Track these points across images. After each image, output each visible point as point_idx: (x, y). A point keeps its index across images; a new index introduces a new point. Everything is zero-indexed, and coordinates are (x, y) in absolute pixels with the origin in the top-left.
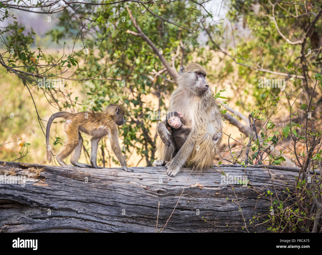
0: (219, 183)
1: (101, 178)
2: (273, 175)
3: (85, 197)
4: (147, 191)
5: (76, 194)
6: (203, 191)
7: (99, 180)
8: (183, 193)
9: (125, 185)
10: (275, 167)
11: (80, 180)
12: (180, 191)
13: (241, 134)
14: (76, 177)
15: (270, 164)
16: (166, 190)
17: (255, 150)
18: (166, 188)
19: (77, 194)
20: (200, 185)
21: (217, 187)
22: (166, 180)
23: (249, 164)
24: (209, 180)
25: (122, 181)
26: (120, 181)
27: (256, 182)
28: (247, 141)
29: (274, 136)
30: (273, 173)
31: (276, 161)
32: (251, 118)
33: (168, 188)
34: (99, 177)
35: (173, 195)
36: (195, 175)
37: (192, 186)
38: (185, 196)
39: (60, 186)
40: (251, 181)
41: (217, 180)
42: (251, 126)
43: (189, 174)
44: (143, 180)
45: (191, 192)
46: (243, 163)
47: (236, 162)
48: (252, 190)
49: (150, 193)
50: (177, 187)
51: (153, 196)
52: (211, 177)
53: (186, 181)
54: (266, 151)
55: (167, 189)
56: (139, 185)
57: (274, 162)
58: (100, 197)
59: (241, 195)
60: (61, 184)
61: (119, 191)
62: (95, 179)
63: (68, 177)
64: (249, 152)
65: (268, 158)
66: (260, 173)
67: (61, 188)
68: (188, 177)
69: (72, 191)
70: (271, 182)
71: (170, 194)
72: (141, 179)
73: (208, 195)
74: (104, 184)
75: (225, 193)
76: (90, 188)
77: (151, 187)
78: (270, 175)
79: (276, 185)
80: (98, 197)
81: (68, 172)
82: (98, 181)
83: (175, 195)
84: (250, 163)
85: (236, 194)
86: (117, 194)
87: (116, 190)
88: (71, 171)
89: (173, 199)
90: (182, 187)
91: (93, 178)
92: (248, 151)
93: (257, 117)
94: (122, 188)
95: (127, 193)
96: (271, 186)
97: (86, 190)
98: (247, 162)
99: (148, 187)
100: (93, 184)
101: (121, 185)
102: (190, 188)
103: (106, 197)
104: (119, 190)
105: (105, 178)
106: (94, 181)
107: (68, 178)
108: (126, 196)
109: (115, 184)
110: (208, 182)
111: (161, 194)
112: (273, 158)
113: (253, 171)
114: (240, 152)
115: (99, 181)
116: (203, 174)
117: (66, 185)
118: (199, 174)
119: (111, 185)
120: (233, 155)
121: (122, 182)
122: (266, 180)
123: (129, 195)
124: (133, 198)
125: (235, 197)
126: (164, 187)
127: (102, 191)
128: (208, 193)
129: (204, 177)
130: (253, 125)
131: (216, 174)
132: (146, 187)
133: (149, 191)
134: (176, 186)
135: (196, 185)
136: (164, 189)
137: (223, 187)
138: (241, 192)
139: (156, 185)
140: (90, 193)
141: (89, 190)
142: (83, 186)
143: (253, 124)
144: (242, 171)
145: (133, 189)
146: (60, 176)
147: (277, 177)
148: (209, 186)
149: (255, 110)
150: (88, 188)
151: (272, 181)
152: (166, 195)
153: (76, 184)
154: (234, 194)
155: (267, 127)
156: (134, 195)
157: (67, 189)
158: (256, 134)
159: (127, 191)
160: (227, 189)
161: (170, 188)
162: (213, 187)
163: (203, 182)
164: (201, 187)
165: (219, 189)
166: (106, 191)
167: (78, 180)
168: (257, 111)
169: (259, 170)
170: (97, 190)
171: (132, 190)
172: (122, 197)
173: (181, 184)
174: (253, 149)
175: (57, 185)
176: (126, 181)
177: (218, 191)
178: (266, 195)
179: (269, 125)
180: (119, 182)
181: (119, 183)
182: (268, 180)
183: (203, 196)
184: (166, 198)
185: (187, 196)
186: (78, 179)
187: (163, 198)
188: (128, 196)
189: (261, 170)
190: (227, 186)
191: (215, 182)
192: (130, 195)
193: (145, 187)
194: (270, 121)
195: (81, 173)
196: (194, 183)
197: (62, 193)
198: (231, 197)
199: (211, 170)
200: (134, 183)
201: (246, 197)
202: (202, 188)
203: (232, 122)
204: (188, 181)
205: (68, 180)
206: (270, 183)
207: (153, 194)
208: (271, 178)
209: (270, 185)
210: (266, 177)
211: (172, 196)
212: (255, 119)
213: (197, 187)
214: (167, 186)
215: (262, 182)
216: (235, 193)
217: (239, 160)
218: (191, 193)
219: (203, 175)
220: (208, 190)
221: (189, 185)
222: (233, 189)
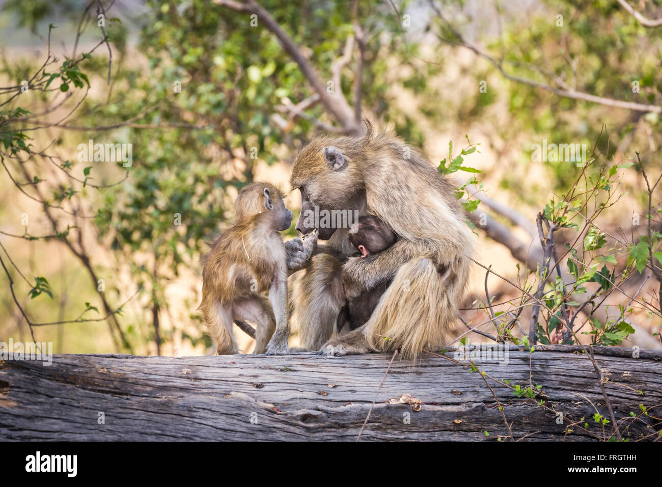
0: (461, 393)
1: (153, 383)
2: (602, 370)
3: (114, 434)
4: (276, 416)
5: (89, 427)
6: (422, 415)
7: (149, 389)
8: (369, 422)
9: (218, 401)
10: (608, 350)
11: (99, 391)
12: (360, 415)
13: (518, 266)
14: (88, 383)
15: (595, 343)
16: (324, 414)
17: (555, 307)
18: (325, 408)
19: (92, 427)
20: (414, 400)
21: (458, 404)
22: (325, 388)
23: (539, 344)
24: (435, 385)
25: (210, 391)
26: (205, 391)
27: (559, 389)
28: (533, 282)
29: (604, 269)
30: (604, 366)
31: (608, 335)
32: (544, 223)
33: (329, 409)
34: (150, 383)
35: (343, 426)
36: (399, 373)
37: (393, 402)
38: (373, 430)
39: (47, 407)
40: (546, 387)
41: (458, 385)
42: (542, 242)
43: (383, 370)
44: (263, 389)
45: (390, 418)
46: (525, 340)
47: (505, 339)
48: (550, 412)
49: (282, 422)
50: (353, 405)
51: (292, 429)
52: (442, 378)
53: (377, 389)
54: (582, 309)
55: (326, 412)
56: (253, 400)
57: (604, 338)
58: (151, 434)
59: (520, 424)
60: (51, 400)
61: (201, 418)
62: (139, 387)
63: (68, 383)
64: (540, 312)
65: (588, 328)
66: (570, 366)
67: (51, 411)
68: (381, 379)
69: (78, 419)
70: (598, 390)
71: (336, 423)
72: (259, 386)
73: (435, 425)
74: (164, 399)
75: (477, 420)
76: (126, 411)
77: (285, 405)
78: (597, 370)
79: (611, 398)
80: (146, 434)
81: (67, 370)
82: (146, 392)
83: (348, 428)
84: (542, 342)
85: (509, 422)
86: (197, 425)
87: (195, 414)
88: (75, 366)
89: (342, 436)
90: (367, 405)
91: (133, 383)
92: (537, 308)
93: (560, 219)
94: (210, 410)
95: (222, 422)
96: (598, 401)
97: (116, 417)
98: (534, 340)
99: (278, 407)
100: (135, 399)
101: (207, 401)
102: (388, 408)
103: (168, 433)
104: (202, 415)
105: (165, 384)
106: (137, 391)
107: (69, 386)
108: (221, 432)
109: (190, 399)
110: (432, 390)
111: (311, 425)
112: (603, 326)
113: (551, 362)
114: (517, 313)
115: (150, 393)
116: (421, 370)
117: (63, 404)
118: (409, 370)
119: (180, 402)
120: (497, 320)
121: (209, 394)
122: (586, 385)
123: (227, 427)
124: (238, 435)
125: (507, 430)
126: (320, 406)
127: (156, 418)
128: (433, 420)
129: (422, 379)
130: (548, 240)
131: (454, 370)
132: (272, 406)
133: (281, 417)
134: (349, 402)
135: (402, 401)
136: (318, 410)
137: (474, 405)
138: (521, 417)
139: (298, 401)
140: (126, 424)
141: (124, 416)
142: (109, 405)
143: (549, 237)
144: (521, 362)
145: (238, 411)
146: (47, 381)
147: (616, 376)
148: (437, 401)
149: (553, 202)
150: (122, 411)
151: (603, 386)
152: (324, 427)
153: (90, 400)
154: (503, 422)
155: (587, 245)
156: (241, 426)
157: (67, 415)
158: (557, 266)
159: (223, 417)
160: (483, 409)
161: (334, 409)
162: (448, 404)
163: (422, 392)
164: (416, 406)
165: (462, 408)
166: (167, 418)
167: (94, 390)
168: (560, 204)
169: (568, 359)
170: (144, 416)
171: (237, 415)
172: (210, 433)
173: (365, 398)
174: (550, 303)
175: (41, 403)
176: (218, 391)
177: (459, 415)
178: (586, 424)
179: (590, 240)
180: (203, 394)
181: (202, 396)
182: (592, 385)
183: (420, 428)
184: (325, 434)
185: (379, 428)
186: (95, 388)
187: (317, 435)
188: (225, 430)
189: (572, 359)
190: (485, 402)
191: (452, 392)
192: (232, 428)
193: (270, 406)
194: (593, 230)
195: (101, 371)
196: (399, 394)
197: (53, 424)
198: (494, 431)
199: (440, 360)
200: (241, 395)
201: (535, 429)
202: (418, 407)
203: (492, 234)
204: (382, 390)
205: (69, 390)
206: (595, 393)
207: (291, 424)
208: (598, 378)
209: (596, 397)
210: (585, 377)
211: (340, 430)
212: (552, 226)
213: (407, 404)
214: (327, 403)
215: (574, 391)
216: (505, 419)
217: (513, 333)
218: (389, 422)
219: (421, 373)
220: (434, 413)
221: (385, 400)
222: (500, 408)
